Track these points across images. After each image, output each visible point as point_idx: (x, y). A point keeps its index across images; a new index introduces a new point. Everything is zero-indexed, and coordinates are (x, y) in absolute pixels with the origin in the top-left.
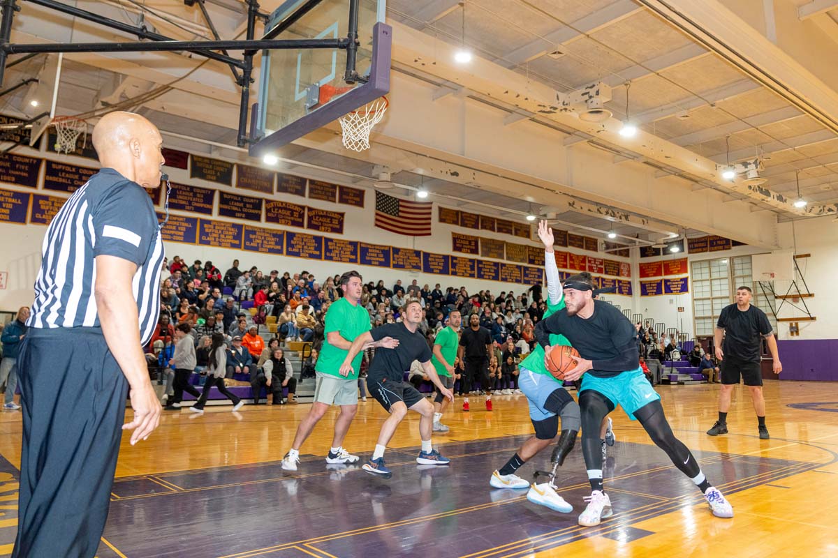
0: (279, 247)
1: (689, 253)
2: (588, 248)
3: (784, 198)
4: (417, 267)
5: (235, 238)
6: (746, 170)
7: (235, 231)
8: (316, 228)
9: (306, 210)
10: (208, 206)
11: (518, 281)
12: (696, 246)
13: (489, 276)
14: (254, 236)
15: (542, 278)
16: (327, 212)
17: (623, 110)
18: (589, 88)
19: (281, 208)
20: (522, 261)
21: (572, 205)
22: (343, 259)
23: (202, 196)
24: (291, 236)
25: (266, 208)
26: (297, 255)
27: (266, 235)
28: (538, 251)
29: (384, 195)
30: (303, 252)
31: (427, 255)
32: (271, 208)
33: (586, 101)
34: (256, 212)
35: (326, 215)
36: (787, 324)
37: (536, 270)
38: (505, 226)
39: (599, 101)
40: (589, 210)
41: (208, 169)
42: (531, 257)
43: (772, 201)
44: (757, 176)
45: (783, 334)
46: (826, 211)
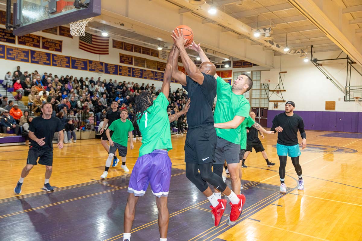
0: (26, 58)
1: (233, 68)
3: (279, 46)
4: (102, 71)
5: (1, 52)
6: (265, 32)
7: (1, 49)
8: (47, 48)
9: (41, 38)
11: (152, 79)
12: (236, 64)
13: (138, 76)
14: (12, 52)
16: (53, 40)
19: (27, 37)
20: (154, 69)
22: (62, 66)
24: (33, 52)
25: (18, 37)
26: (37, 63)
27: (19, 51)
28: (162, 64)
30: (40, 62)
31: (106, 65)
32: (21, 37)
34: (12, 38)
35: (53, 42)
36: (273, 103)
37: (161, 73)
38: (146, 51)
42: (159, 67)
43: (274, 47)
44: (269, 36)
45: (271, 107)
46: (297, 53)
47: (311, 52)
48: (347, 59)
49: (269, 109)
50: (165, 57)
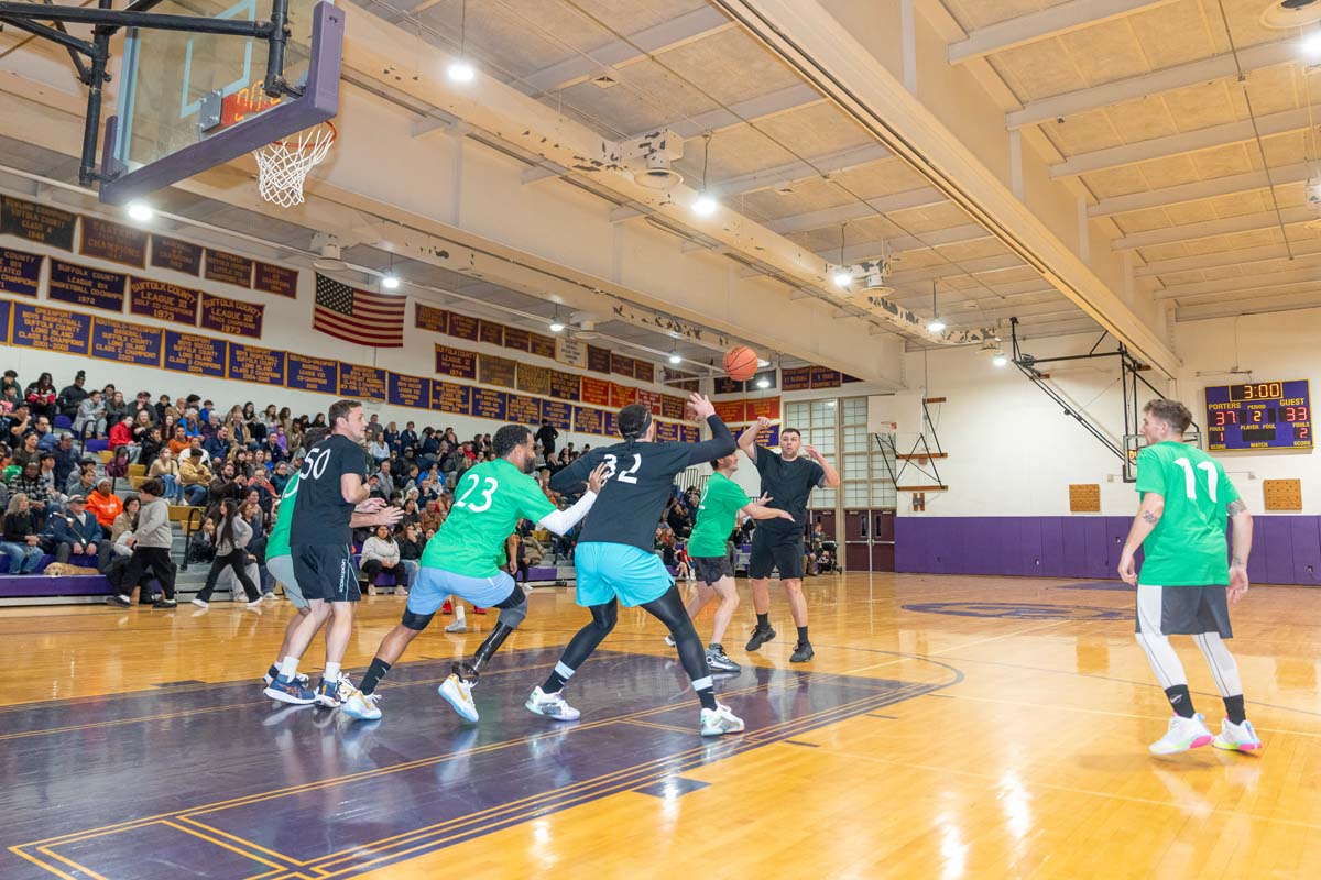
0: (152, 355)
1: (783, 390)
2: (639, 377)
3: (916, 317)
4: (380, 396)
5: (77, 336)
6: (867, 274)
7: (77, 326)
8: (217, 326)
9: (200, 297)
10: (30, 283)
11: (534, 422)
12: (793, 379)
13: (490, 412)
14: (110, 336)
15: (570, 419)
16: (235, 302)
17: (699, 173)
18: (650, 135)
19: (159, 293)
20: (541, 391)
21: (618, 311)
22: (260, 379)
23: (20, 266)
24: (173, 337)
25: (132, 291)
26: (184, 368)
27: (130, 334)
28: (566, 377)
29: (329, 280)
30: (193, 365)
31: (395, 377)
32: (140, 292)
33: (645, 157)
34: (115, 296)
35: (235, 307)
36: (910, 495)
37: (562, 406)
38: (518, 339)
39: (662, 158)
40: (644, 320)
41: (31, 221)
42: (555, 387)
43: (900, 320)
44: (880, 283)
45: (904, 507)
46: (969, 338)
47: (1014, 336)
48: (1120, 356)
49: (899, 515)
50: (575, 358)
